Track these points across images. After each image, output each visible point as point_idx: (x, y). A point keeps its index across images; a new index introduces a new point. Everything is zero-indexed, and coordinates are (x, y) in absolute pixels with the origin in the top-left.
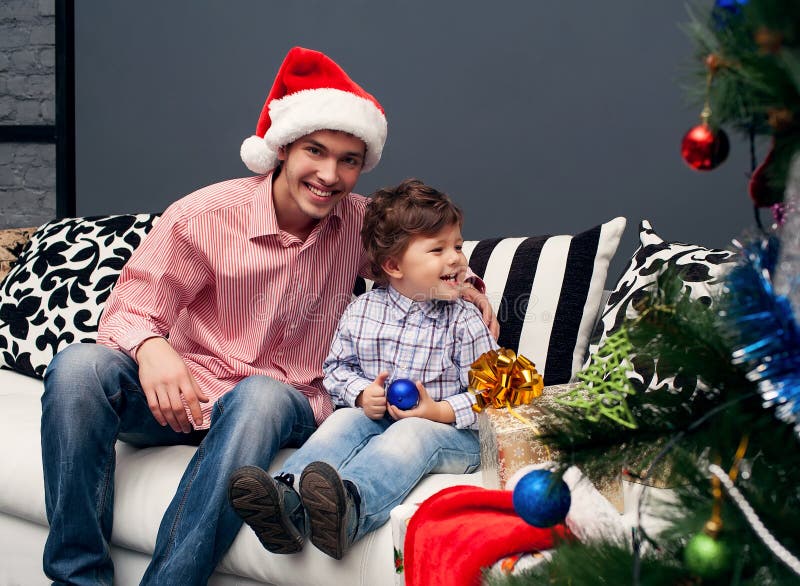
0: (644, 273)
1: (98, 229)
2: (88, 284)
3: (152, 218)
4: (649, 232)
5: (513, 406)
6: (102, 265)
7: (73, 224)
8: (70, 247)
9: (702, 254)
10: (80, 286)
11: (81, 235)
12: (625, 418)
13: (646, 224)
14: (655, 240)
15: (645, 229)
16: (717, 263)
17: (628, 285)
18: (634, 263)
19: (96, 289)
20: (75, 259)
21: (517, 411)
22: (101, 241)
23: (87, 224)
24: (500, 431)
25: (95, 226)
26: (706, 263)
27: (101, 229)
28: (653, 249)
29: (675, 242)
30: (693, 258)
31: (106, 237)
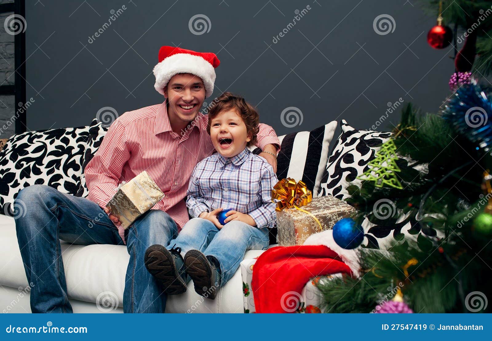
0: (347, 145)
1: (45, 136)
2: (41, 164)
3: (75, 129)
4: (346, 125)
5: (299, 206)
6: (49, 154)
7: (31, 134)
8: (30, 146)
9: (376, 134)
10: (37, 166)
11: (36, 140)
12: (396, 184)
13: (344, 121)
14: (351, 129)
15: (344, 124)
16: (386, 138)
17: (339, 152)
18: (340, 141)
19: (46, 167)
20: (34, 152)
21: (302, 209)
22: (48, 142)
23: (38, 134)
24: (295, 218)
25: (43, 135)
26: (379, 138)
27: (47, 136)
28: (350, 133)
29: (361, 130)
30: (372, 136)
31: (50, 140)
